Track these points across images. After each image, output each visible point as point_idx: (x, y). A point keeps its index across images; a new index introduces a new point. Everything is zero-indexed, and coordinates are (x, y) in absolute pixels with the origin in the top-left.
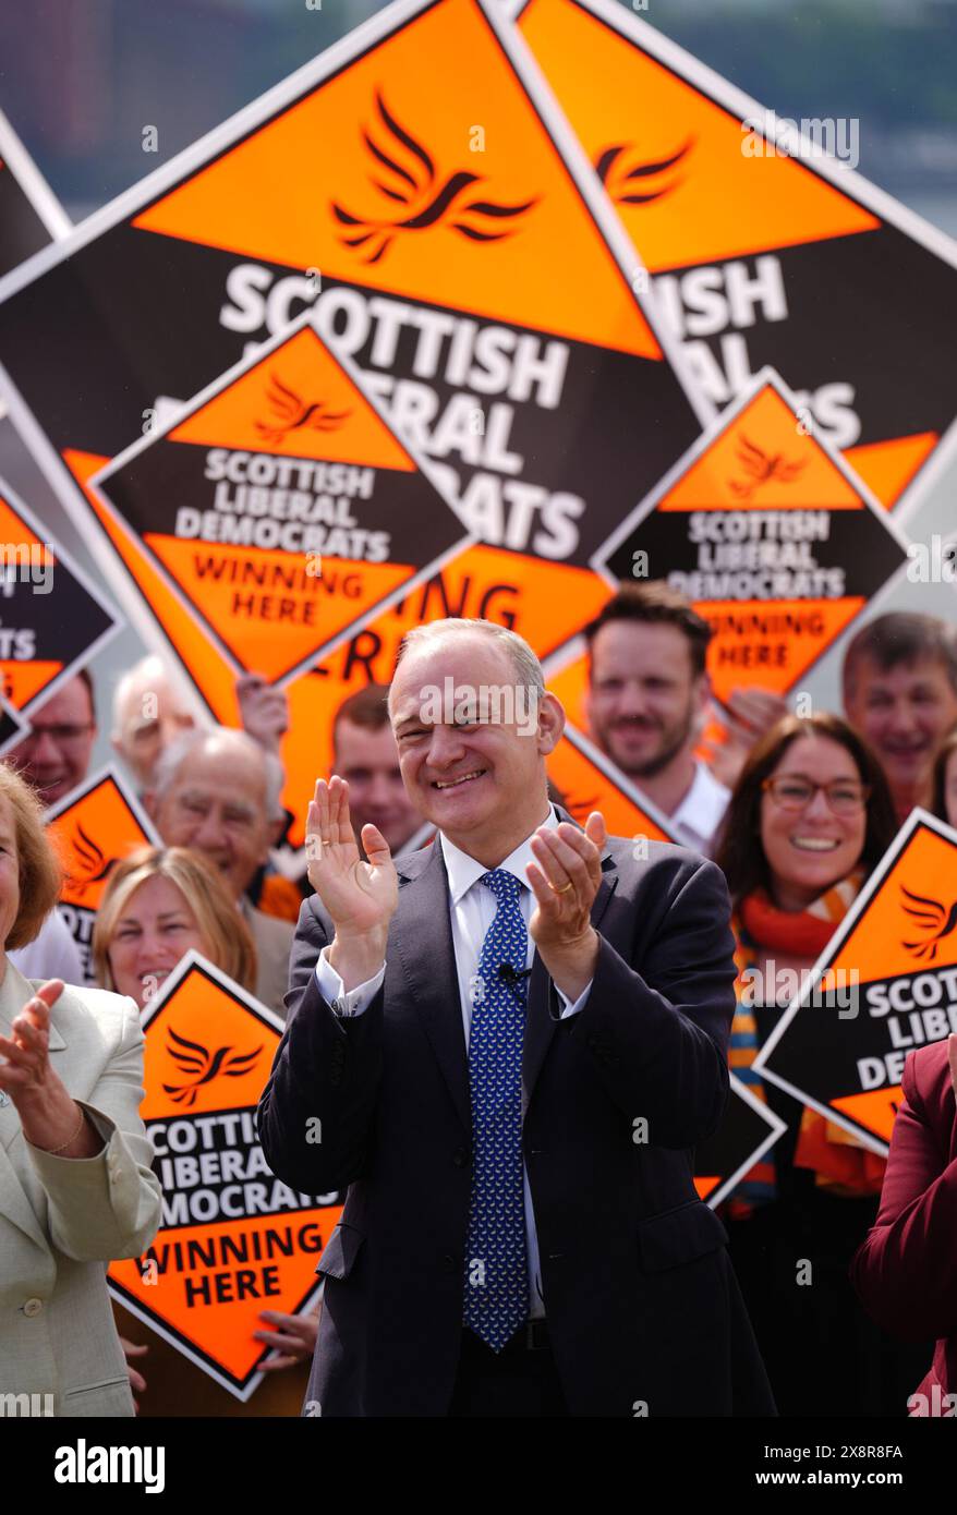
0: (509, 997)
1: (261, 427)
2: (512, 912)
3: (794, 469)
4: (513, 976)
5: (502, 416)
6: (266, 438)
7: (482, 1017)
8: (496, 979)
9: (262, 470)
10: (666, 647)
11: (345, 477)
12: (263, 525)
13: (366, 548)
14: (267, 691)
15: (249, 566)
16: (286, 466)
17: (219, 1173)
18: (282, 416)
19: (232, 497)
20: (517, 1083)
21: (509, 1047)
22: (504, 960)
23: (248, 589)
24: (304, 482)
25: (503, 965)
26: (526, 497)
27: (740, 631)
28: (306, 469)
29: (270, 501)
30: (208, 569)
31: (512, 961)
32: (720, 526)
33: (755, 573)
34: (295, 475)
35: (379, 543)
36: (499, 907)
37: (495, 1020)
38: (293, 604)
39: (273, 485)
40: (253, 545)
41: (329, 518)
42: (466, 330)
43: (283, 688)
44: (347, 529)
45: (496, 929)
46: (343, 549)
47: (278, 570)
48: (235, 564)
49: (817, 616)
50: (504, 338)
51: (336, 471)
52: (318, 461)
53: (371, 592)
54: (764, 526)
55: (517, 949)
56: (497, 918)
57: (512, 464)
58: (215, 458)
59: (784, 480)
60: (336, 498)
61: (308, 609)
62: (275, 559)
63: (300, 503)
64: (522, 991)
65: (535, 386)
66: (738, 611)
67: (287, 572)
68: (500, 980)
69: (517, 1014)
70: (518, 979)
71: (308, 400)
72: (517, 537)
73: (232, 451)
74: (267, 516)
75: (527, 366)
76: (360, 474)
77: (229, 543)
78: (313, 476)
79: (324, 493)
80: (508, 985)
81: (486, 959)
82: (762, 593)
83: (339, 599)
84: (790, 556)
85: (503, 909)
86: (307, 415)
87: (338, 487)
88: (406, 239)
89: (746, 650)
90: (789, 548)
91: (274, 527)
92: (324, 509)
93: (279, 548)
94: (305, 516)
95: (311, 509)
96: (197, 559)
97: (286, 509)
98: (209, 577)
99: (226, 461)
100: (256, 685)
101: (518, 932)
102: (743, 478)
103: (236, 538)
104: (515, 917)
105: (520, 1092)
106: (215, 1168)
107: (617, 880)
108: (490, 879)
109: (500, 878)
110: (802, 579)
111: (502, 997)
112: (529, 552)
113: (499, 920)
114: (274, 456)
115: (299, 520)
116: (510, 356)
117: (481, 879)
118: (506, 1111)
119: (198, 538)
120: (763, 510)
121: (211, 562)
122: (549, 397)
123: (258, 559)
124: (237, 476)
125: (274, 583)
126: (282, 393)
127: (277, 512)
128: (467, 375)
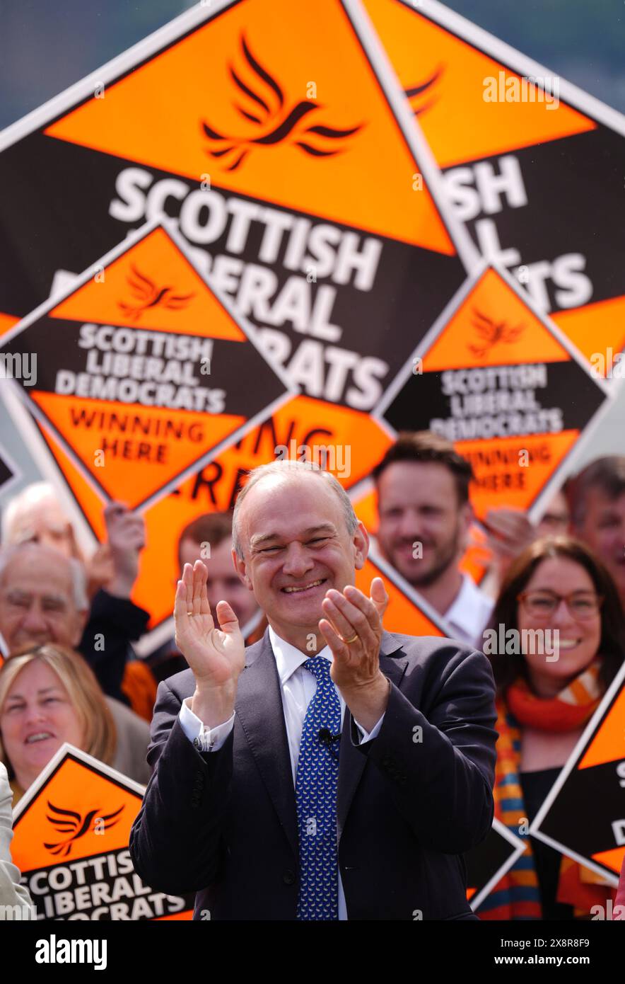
0: (327, 754)
1: (123, 306)
2: (329, 690)
3: (516, 332)
4: (330, 739)
5: (326, 296)
6: (127, 315)
7: (305, 769)
8: (317, 741)
9: (124, 340)
10: (437, 482)
11: (190, 346)
12: (125, 384)
13: (207, 402)
14: (129, 516)
15: (114, 417)
16: (143, 337)
17: (91, 900)
18: (140, 298)
19: (100, 361)
20: (334, 821)
21: (327, 793)
22: (322, 726)
23: (114, 435)
24: (157, 350)
25: (322, 730)
26: (342, 360)
27: (488, 463)
28: (158, 339)
29: (130, 365)
30: (83, 419)
31: (329, 727)
32: (465, 381)
33: (495, 416)
34: (150, 344)
35: (217, 398)
36: (319, 686)
37: (316, 772)
38: (149, 447)
39: (133, 353)
40: (117, 400)
41: (177, 378)
42: (302, 226)
43: (141, 513)
44: (192, 388)
45: (316, 702)
46: (188, 403)
47: (137, 420)
48: (103, 415)
49: (544, 448)
50: (331, 234)
51: (183, 342)
52: (168, 333)
53: (210, 437)
54: (498, 379)
55: (333, 718)
56: (317, 694)
57: (332, 333)
58: (86, 331)
59: (509, 341)
60: (183, 363)
61: (161, 451)
62: (135, 411)
63: (154, 366)
64: (337, 750)
65: (354, 272)
66: (486, 447)
67: (144, 421)
68: (320, 742)
69: (333, 768)
70: (334, 741)
71: (160, 285)
72: (334, 391)
73: (100, 325)
74: (128, 377)
75: (349, 256)
76: (202, 344)
77: (98, 399)
78: (165, 345)
79: (173, 359)
80: (326, 745)
81: (309, 725)
82: (502, 431)
83: (185, 443)
84: (520, 401)
85: (322, 687)
86: (159, 297)
87: (184, 354)
88: (259, 152)
89: (495, 477)
90: (519, 396)
91: (134, 386)
92: (173, 371)
93: (137, 402)
94: (158, 377)
95: (163, 371)
96: (73, 411)
97: (143, 371)
98: (82, 424)
99: (95, 333)
100: (120, 511)
101: (333, 705)
102: (479, 342)
103: (103, 394)
104: (331, 693)
105: (335, 828)
106: (87, 897)
107: (408, 664)
108: (311, 664)
109: (319, 663)
110: (530, 420)
111: (321, 755)
112: (342, 403)
113: (319, 695)
114: (134, 329)
115: (153, 380)
116: (336, 248)
117: (303, 665)
118: (325, 842)
119: (73, 394)
120: (496, 366)
121: (83, 413)
122: (365, 281)
123: (121, 412)
124: (104, 346)
125: (134, 430)
126: (140, 280)
127: (136, 374)
128: (301, 262)
